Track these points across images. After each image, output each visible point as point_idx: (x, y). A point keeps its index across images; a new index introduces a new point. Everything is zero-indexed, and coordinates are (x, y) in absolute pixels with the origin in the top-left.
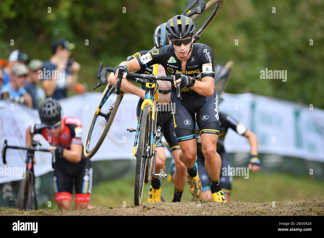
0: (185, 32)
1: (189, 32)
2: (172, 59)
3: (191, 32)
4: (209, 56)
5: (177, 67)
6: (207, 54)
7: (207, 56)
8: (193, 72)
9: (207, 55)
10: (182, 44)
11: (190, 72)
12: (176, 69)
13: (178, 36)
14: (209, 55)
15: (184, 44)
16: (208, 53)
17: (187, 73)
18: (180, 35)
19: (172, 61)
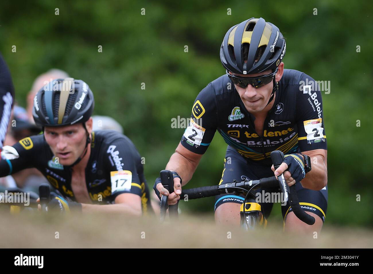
0: (256, 61)
1: (265, 61)
2: (237, 111)
3: (268, 62)
4: (316, 102)
5: (247, 126)
6: (312, 97)
7: (313, 101)
8: (278, 133)
9: (313, 99)
10: (249, 86)
11: (273, 133)
12: (245, 129)
13: (240, 69)
14: (316, 100)
15: (253, 86)
16: (313, 95)
17: (267, 135)
18: (245, 67)
19: (238, 115)
